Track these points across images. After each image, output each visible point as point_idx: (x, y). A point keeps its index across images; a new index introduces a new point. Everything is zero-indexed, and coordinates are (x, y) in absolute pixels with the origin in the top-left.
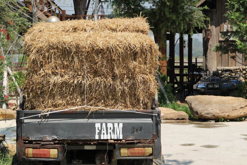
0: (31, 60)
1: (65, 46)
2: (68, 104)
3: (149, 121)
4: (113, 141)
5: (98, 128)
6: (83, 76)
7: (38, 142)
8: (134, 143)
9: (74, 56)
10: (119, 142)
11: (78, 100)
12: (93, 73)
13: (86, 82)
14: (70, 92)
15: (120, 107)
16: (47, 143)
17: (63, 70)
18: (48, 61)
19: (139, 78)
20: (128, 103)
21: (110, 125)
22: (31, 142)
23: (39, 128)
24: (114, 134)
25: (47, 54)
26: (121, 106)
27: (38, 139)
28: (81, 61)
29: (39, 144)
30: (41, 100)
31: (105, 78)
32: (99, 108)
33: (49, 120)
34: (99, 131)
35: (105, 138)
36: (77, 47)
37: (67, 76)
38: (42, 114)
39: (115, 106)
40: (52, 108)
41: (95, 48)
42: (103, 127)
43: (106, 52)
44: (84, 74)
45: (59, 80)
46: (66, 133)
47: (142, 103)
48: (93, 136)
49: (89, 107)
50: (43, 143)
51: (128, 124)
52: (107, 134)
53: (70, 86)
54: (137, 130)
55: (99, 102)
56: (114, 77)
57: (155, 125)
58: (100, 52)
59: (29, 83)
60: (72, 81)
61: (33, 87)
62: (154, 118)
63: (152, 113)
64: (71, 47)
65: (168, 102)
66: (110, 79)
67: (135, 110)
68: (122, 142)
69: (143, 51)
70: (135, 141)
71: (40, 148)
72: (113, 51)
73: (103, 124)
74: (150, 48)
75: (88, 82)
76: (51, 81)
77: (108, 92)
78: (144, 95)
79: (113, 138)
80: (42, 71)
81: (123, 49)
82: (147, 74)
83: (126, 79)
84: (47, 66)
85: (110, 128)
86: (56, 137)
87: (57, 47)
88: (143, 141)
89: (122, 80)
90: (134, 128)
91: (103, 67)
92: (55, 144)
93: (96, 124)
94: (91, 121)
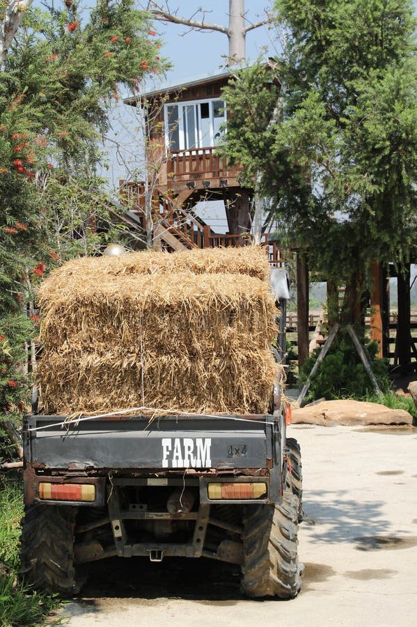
0: (46, 327)
1: (104, 301)
2: (113, 404)
3: (260, 434)
4: (193, 472)
5: (167, 447)
6: (138, 354)
7: (61, 473)
8: (231, 475)
9: (122, 318)
10: (205, 472)
11: (130, 397)
12: (157, 347)
13: (144, 365)
14: (117, 383)
15: (207, 409)
16: (77, 473)
17: (102, 344)
18: (75, 328)
19: (240, 355)
20: (222, 403)
21: (188, 443)
22: (48, 472)
23: (62, 447)
24: (197, 459)
25: (73, 316)
26: (209, 407)
27: (61, 467)
28: (134, 328)
29: (62, 475)
30: (66, 397)
31: (179, 356)
32: (169, 411)
33: (80, 432)
34: (168, 453)
35: (180, 466)
36: (126, 301)
37: (110, 354)
38: (67, 422)
39: (197, 408)
40: (85, 412)
41: (158, 304)
42: (175, 446)
43: (177, 311)
44: (140, 350)
45: (96, 361)
46: (110, 457)
47: (247, 401)
48: (158, 462)
49: (151, 409)
50: (69, 474)
51: (221, 439)
52: (183, 458)
53: (116, 371)
54: (237, 451)
55: (168, 400)
56: (193, 356)
57: (269, 443)
58: (167, 311)
59: (45, 367)
60: (118, 363)
61: (50, 374)
62: (269, 429)
63: (265, 420)
64: (116, 303)
65: (378, 392)
66: (186, 358)
67: (234, 415)
68: (209, 472)
69: (246, 310)
70: (234, 472)
71: (64, 483)
72: (188, 308)
73: (176, 440)
74: (259, 301)
75: (148, 365)
76: (82, 363)
77: (185, 383)
78: (250, 388)
79: (194, 466)
80: (65, 346)
81: (208, 305)
82: (256, 350)
83: (215, 359)
84: (75, 337)
85: (189, 448)
86: (91, 464)
87: (92, 302)
88: (249, 471)
89: (208, 361)
90: (231, 447)
91: (172, 338)
92: (90, 475)
93: (163, 440)
94: (154, 434)
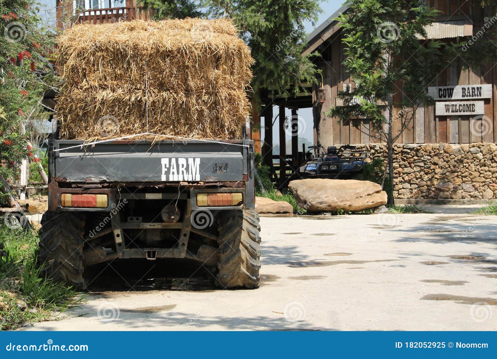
0: (70, 67)
1: (118, 47)
2: (122, 131)
3: (237, 155)
4: (186, 184)
5: (166, 165)
6: (143, 90)
7: (79, 185)
8: (215, 187)
9: (131, 61)
10: (196, 184)
11: (136, 125)
12: (158, 85)
13: (149, 99)
14: (125, 114)
15: (196, 136)
16: (93, 186)
17: (115, 82)
18: (93, 70)
19: (223, 93)
20: (208, 131)
21: (182, 161)
22: (69, 185)
23: (80, 166)
24: (189, 174)
25: (92, 59)
26: (198, 134)
27: (80, 181)
28: (141, 69)
29: (81, 187)
30: (84, 125)
31: (175, 93)
32: (167, 136)
33: (95, 154)
34: (166, 170)
36: (135, 47)
37: (121, 91)
38: (85, 145)
39: (189, 134)
40: (99, 137)
41: (161, 50)
42: (172, 164)
43: (177, 55)
44: (145, 88)
45: (110, 96)
46: (120, 172)
47: (228, 130)
48: (158, 177)
49: (152, 135)
50: (86, 186)
51: (209, 159)
52: (178, 173)
53: (125, 104)
54: (220, 168)
55: (166, 128)
56: (188, 92)
57: (245, 161)
58: (168, 56)
59: (67, 100)
60: (128, 97)
61: (72, 106)
62: (245, 151)
63: (242, 144)
64: (127, 49)
65: (263, 191)
66: (182, 94)
67: (217, 141)
68: (199, 185)
69: (229, 56)
70: (218, 184)
71: (82, 194)
72: (186, 54)
73: (172, 159)
74: (239, 51)
75: (151, 99)
76: (98, 97)
77: (180, 114)
78: (230, 120)
79: (186, 180)
80: (84, 82)
81: (201, 51)
82: (235, 90)
83: (205, 95)
84: (92, 76)
85: (183, 166)
86: (104, 178)
87: (107, 48)
88: (230, 184)
89: (199, 97)
90: (216, 164)
91: (171, 77)
92: (103, 187)
93: (162, 159)
94: (155, 155)
